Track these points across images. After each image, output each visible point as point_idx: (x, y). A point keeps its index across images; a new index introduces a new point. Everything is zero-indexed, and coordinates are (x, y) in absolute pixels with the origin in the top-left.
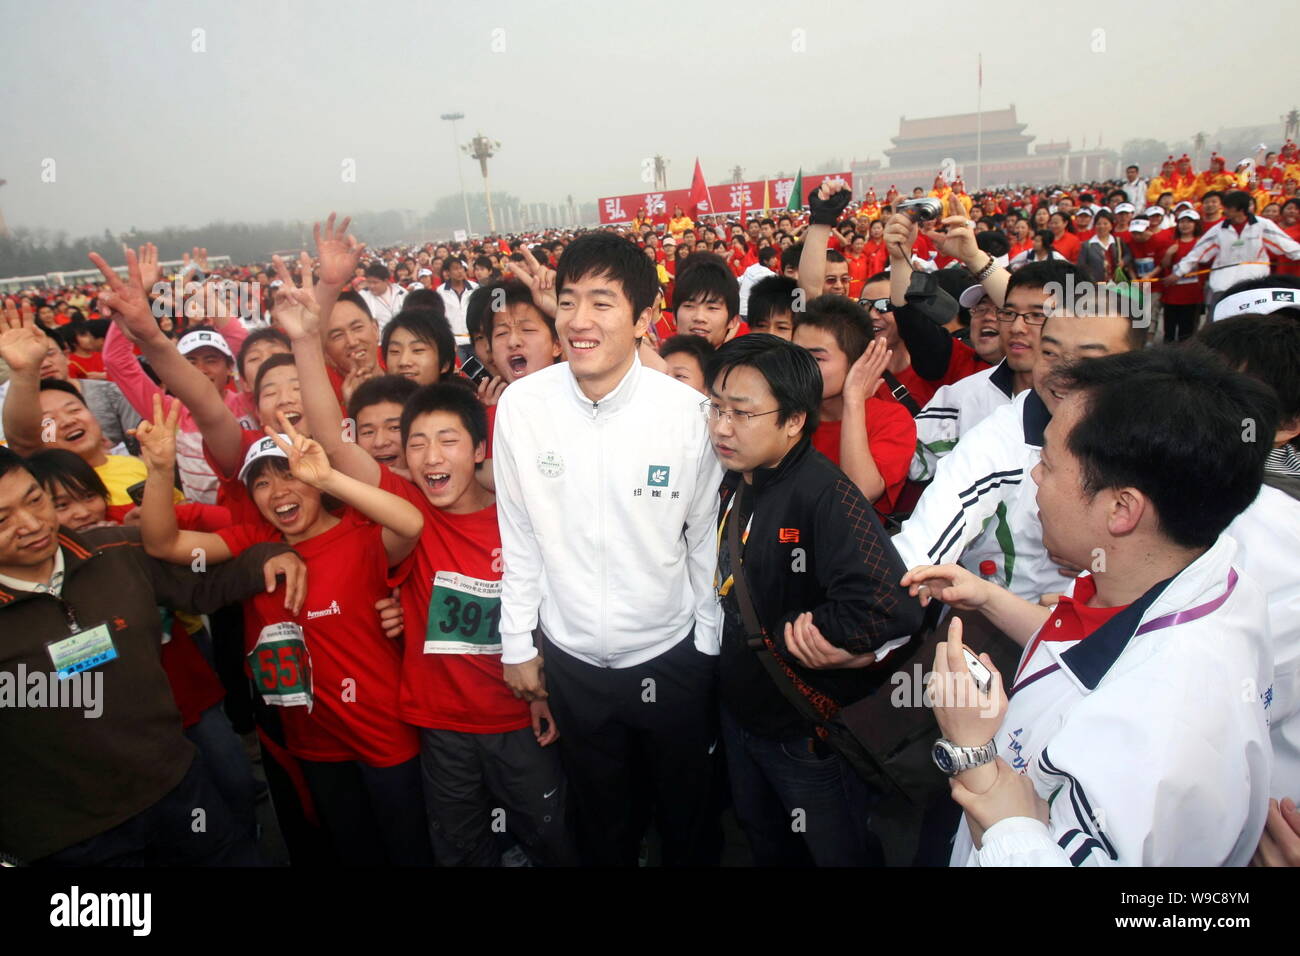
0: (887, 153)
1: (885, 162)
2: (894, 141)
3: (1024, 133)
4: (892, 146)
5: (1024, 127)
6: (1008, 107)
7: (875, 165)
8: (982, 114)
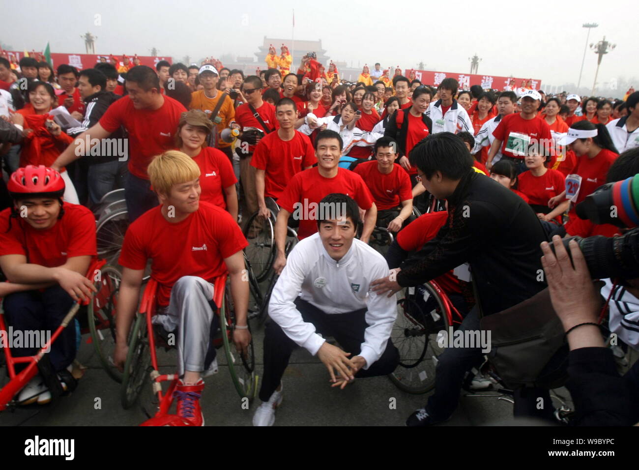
0: (256, 54)
1: (256, 59)
2: (260, 48)
3: (325, 55)
4: (260, 51)
5: (325, 52)
6: (318, 40)
7: (251, 60)
8: (295, 41)
